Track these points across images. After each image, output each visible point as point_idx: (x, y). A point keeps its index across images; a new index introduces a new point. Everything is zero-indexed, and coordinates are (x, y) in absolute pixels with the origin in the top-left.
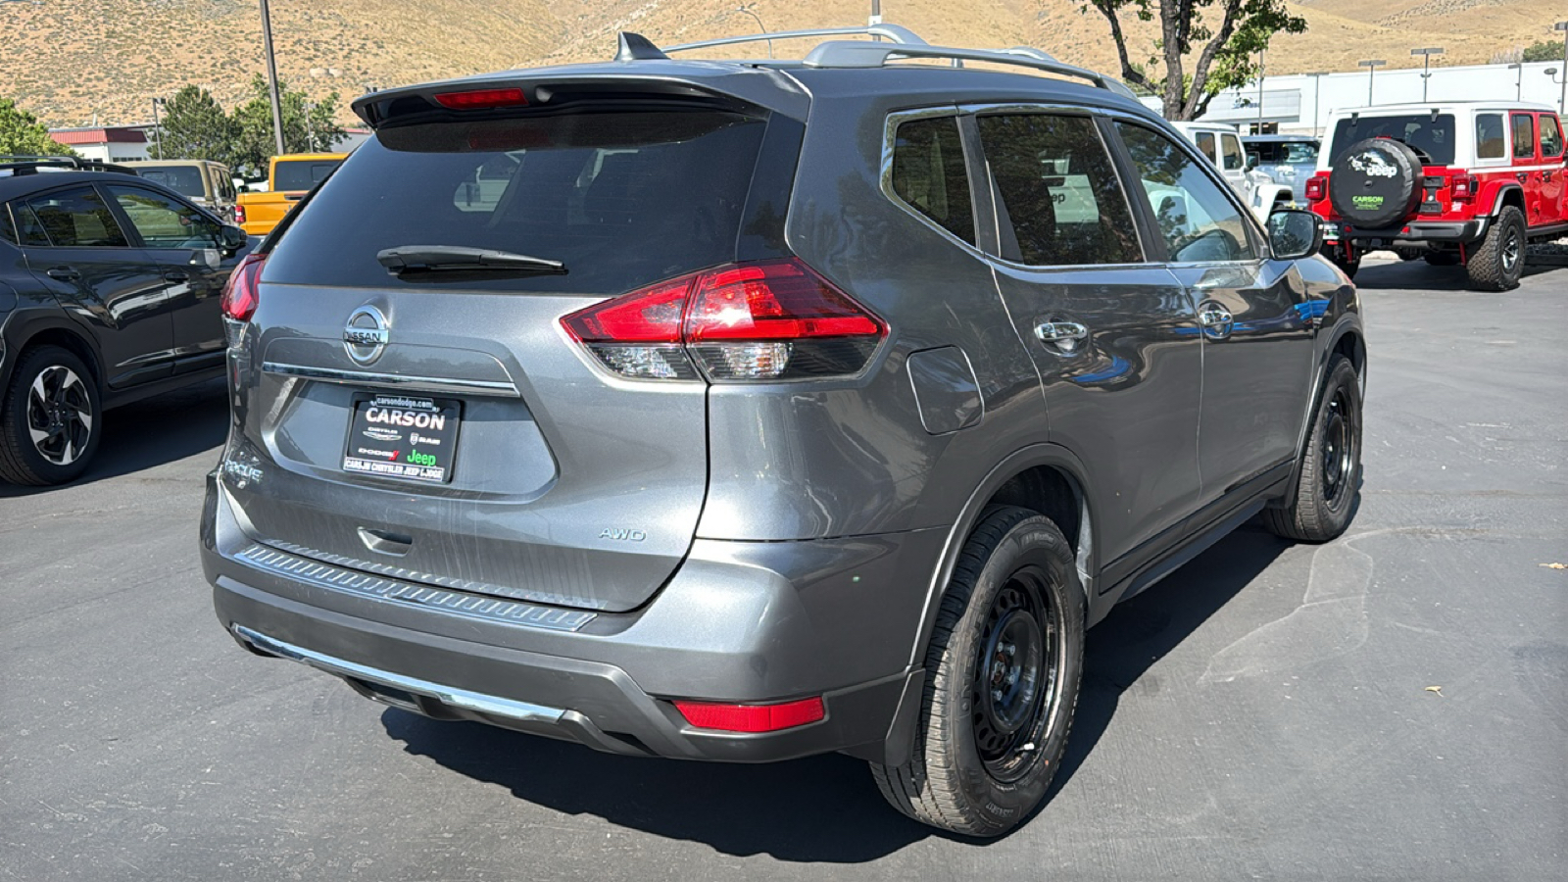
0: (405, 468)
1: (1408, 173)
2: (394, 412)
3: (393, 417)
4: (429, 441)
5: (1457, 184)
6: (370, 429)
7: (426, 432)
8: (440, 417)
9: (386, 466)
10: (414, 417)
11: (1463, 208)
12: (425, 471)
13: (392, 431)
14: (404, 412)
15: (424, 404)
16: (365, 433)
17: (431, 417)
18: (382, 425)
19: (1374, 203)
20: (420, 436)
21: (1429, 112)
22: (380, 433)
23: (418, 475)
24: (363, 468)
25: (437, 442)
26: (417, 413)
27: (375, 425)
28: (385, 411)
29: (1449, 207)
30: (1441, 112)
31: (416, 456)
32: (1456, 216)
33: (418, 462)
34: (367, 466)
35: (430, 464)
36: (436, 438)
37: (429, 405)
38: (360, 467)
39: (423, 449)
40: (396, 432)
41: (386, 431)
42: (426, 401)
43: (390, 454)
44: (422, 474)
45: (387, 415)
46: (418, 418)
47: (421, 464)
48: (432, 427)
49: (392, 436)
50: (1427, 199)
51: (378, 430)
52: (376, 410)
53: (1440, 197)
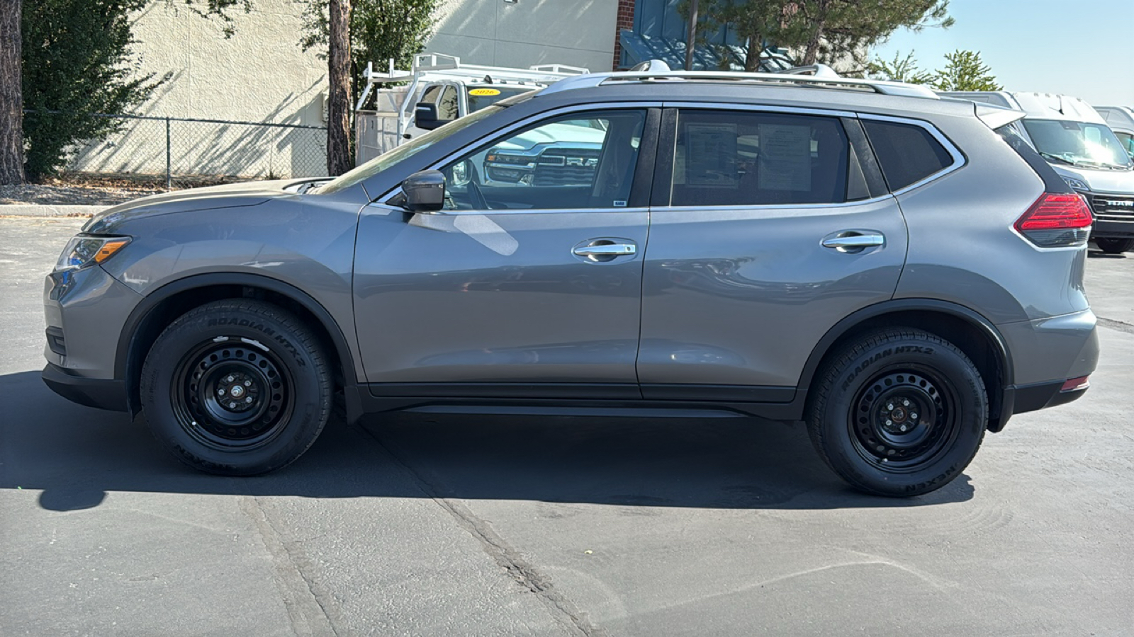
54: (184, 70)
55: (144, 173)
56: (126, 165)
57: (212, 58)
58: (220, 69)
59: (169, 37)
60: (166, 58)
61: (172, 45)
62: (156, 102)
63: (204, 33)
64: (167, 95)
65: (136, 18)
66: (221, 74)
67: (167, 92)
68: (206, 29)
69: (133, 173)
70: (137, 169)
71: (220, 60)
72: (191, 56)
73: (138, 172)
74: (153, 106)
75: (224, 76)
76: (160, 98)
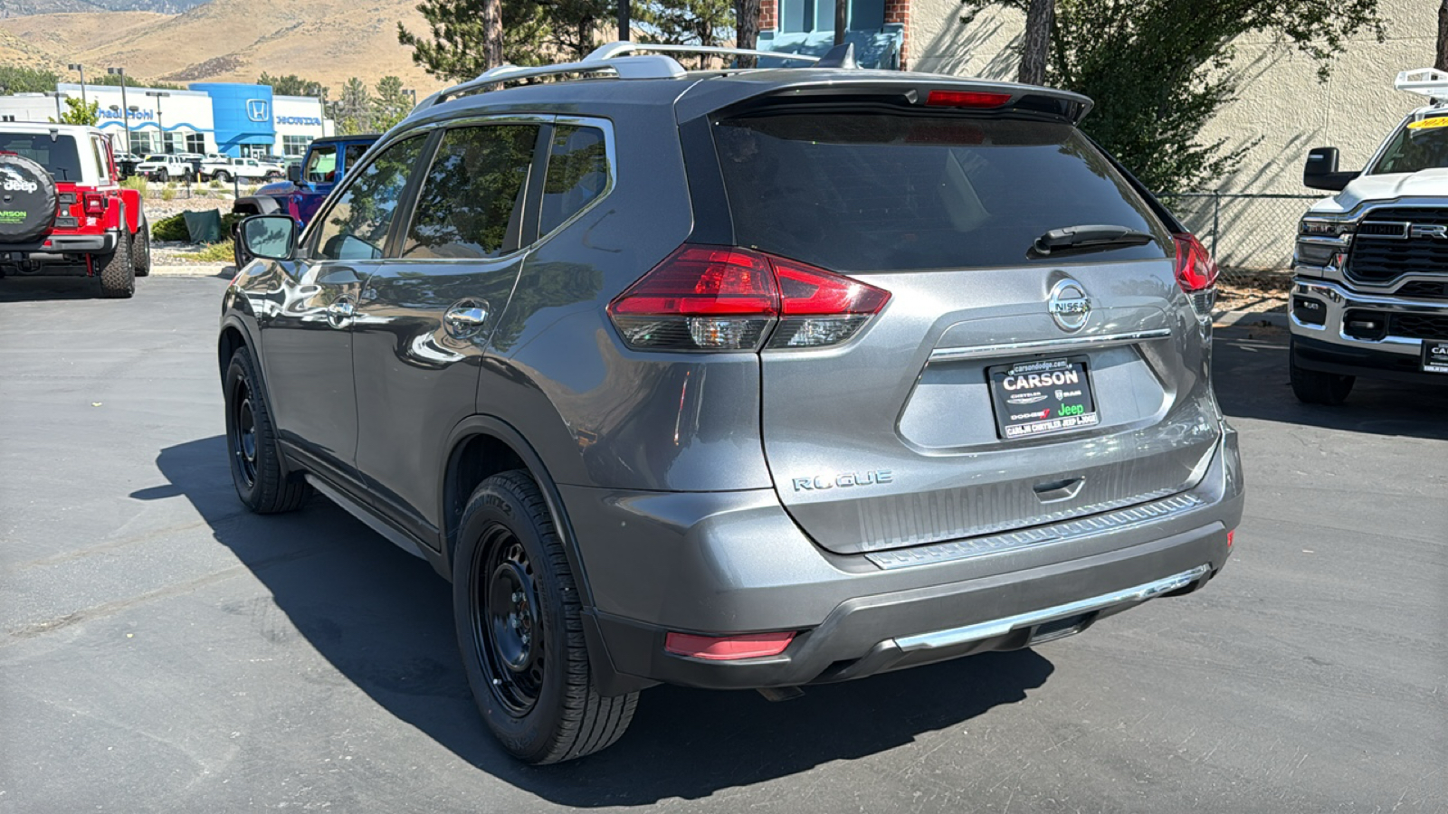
0: (1062, 421)
1: (49, 189)
2: (1030, 377)
3: (1031, 381)
4: (1072, 394)
5: (90, 200)
6: (1012, 397)
7: (1065, 387)
8: (1071, 373)
9: (1045, 425)
10: (1051, 377)
11: (97, 222)
12: (1081, 419)
13: (1035, 394)
14: (1040, 375)
15: (1059, 364)
16: (1009, 401)
17: (1064, 374)
18: (1023, 390)
19: (17, 218)
20: (1063, 392)
21: (48, 132)
22: (1025, 398)
23: (1076, 424)
24: (1025, 431)
25: (1078, 393)
26: (1052, 373)
27: (1017, 392)
28: (1021, 378)
29: (84, 222)
30: (60, 133)
31: (1066, 410)
32: (90, 230)
33: (1068, 414)
34: (1028, 429)
35: (1079, 412)
36: (1077, 390)
37: (1063, 363)
38: (1022, 431)
39: (1069, 402)
40: (1039, 393)
41: (1029, 395)
42: (1061, 361)
43: (1041, 414)
44: (1079, 422)
45: (1025, 381)
46: (1054, 377)
47: (1072, 414)
48: (1068, 382)
49: (1037, 397)
50: (61, 214)
51: (1021, 395)
52: (1012, 379)
53: (73, 212)
54: (1319, 129)
55: (1250, 267)
56: (1229, 256)
57: (1361, 110)
58: (1371, 125)
59: (1303, 89)
60: (1296, 117)
61: (1305, 99)
62: (1277, 175)
63: (1352, 78)
64: (1292, 165)
65: (1262, 69)
66: (1372, 132)
67: (1293, 161)
68: (1356, 71)
69: (1237, 267)
70: (1242, 262)
71: (1372, 113)
72: (1331, 111)
73: (1243, 266)
74: (1272, 181)
75: (1376, 135)
76: (1282, 170)
